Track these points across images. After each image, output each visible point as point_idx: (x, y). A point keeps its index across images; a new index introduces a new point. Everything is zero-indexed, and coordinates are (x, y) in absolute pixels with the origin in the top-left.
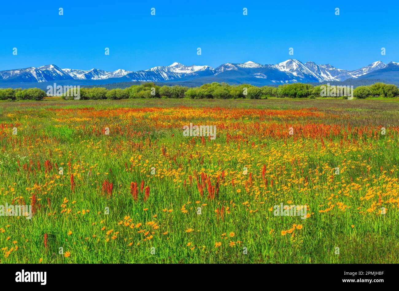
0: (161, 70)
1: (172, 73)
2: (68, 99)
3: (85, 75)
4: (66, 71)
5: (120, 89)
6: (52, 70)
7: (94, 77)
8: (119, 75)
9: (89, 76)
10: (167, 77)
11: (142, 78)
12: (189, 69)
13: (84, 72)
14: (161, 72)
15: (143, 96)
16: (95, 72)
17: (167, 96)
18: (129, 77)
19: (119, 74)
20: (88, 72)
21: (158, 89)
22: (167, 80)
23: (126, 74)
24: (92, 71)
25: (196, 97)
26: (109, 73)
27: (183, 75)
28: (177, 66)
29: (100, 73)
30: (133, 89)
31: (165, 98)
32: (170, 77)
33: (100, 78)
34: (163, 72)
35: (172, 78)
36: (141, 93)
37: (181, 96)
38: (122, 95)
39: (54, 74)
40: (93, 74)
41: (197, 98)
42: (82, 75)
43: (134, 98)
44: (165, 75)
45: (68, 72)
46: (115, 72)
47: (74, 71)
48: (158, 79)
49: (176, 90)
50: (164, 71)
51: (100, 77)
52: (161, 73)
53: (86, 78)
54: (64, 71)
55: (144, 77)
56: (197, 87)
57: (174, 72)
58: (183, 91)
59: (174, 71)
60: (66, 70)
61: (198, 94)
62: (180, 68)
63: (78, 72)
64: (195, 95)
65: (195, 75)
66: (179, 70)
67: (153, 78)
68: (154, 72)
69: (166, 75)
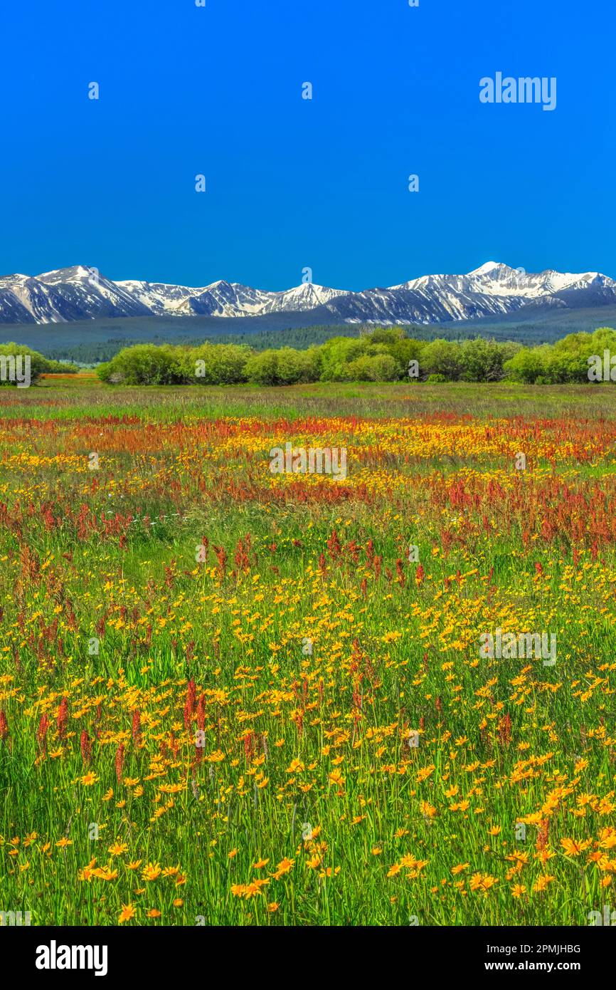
0: (442, 287)
1: (479, 296)
2: (120, 383)
3: (192, 300)
4: (130, 289)
5: (292, 351)
6: (84, 286)
7: (221, 310)
8: (305, 304)
9: (204, 304)
10: (462, 311)
11: (379, 312)
12: (535, 285)
13: (187, 293)
14: (443, 293)
15: (365, 375)
16: (223, 293)
17: (445, 373)
18: (335, 310)
19: (304, 299)
20: (200, 291)
21: (417, 350)
22: (460, 319)
23: (327, 300)
24: (213, 290)
25: (540, 378)
26: (269, 296)
27: (514, 303)
28: (494, 275)
29: (242, 298)
30: (334, 350)
31: (439, 381)
32: (471, 309)
33: (240, 311)
34: (449, 295)
35: (480, 314)
36: (358, 364)
37: (492, 375)
38: (297, 369)
39: (89, 299)
40: (217, 299)
41: (544, 383)
42: (181, 301)
43: (338, 379)
44: (455, 302)
45: (135, 291)
46: (291, 295)
47: (156, 288)
48: (431, 316)
49: (475, 355)
50: (451, 290)
51: (240, 307)
52: (442, 297)
53: (196, 311)
54: (123, 288)
55: (384, 310)
56: (546, 345)
57: (485, 293)
58: (498, 359)
59: (486, 291)
60: (129, 285)
61: (550, 370)
62: (504, 282)
63: (167, 292)
64: (539, 373)
65: (554, 306)
66: (502, 286)
67: (417, 313)
68: (418, 293)
69: (459, 303)
